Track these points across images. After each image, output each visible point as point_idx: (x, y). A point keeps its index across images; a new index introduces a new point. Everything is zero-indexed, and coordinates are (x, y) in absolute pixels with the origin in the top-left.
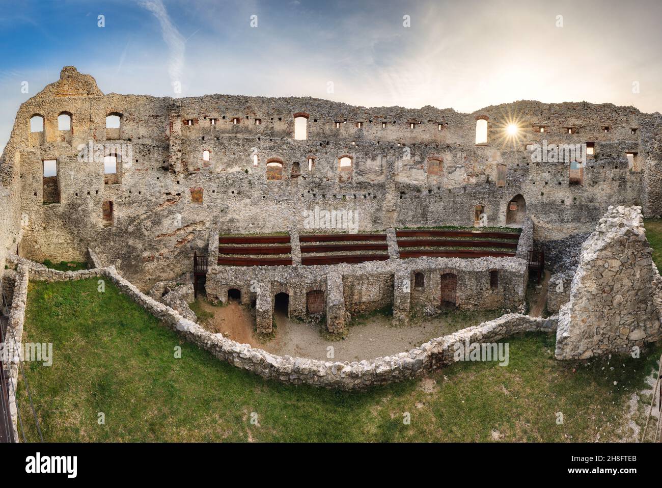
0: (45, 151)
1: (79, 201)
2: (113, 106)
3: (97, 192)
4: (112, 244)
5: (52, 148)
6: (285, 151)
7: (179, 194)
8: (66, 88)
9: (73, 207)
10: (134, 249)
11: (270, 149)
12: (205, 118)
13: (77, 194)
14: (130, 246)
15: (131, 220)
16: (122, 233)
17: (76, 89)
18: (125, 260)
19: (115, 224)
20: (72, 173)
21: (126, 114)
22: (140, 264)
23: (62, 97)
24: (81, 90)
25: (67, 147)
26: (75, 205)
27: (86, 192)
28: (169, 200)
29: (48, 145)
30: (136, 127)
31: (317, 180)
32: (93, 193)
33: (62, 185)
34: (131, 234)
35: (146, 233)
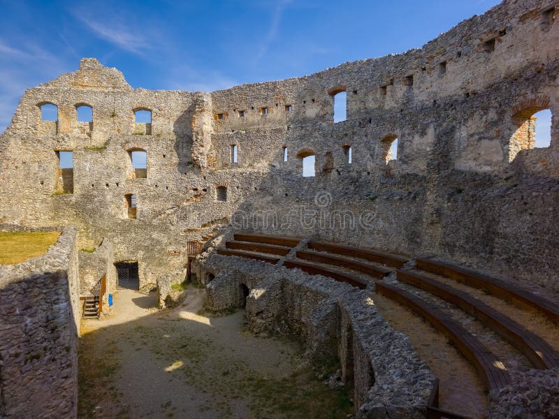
0: (58, 141)
1: (95, 193)
2: (140, 100)
3: (117, 184)
4: (134, 235)
5: (66, 139)
6: (316, 139)
7: (205, 190)
8: (86, 79)
9: (88, 197)
10: (158, 242)
11: (300, 139)
12: (234, 110)
13: (93, 185)
14: (153, 239)
15: (157, 214)
16: (146, 225)
17: (98, 81)
18: (148, 252)
19: (138, 217)
20: (88, 165)
21: (155, 110)
22: (164, 257)
23: (81, 88)
24: (105, 83)
25: (85, 139)
26: (91, 196)
27: (104, 184)
28: (196, 196)
29: (62, 135)
30: (166, 123)
31: (354, 174)
32: (113, 185)
33: (76, 175)
34: (155, 227)
35: (172, 228)
